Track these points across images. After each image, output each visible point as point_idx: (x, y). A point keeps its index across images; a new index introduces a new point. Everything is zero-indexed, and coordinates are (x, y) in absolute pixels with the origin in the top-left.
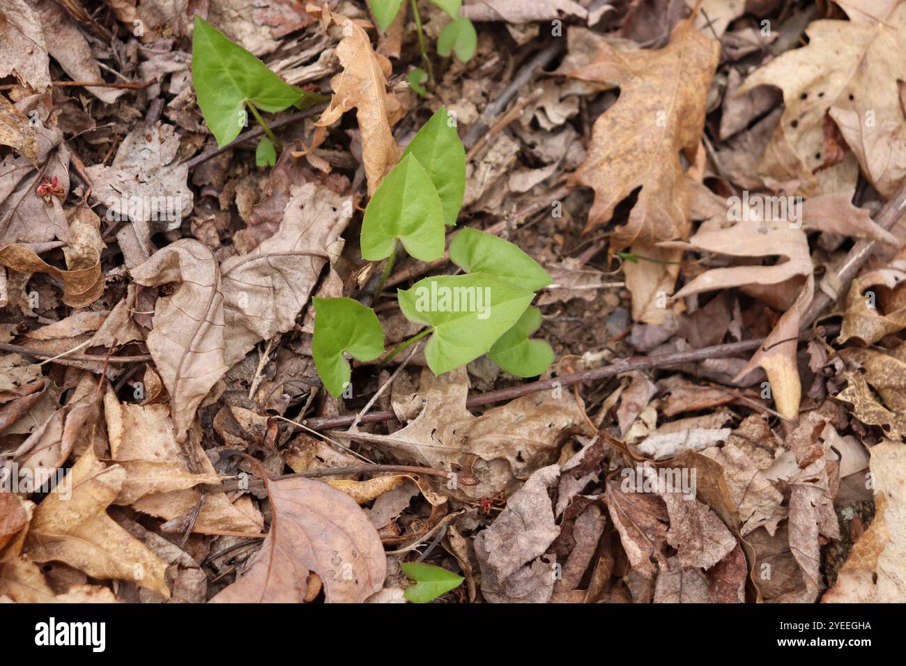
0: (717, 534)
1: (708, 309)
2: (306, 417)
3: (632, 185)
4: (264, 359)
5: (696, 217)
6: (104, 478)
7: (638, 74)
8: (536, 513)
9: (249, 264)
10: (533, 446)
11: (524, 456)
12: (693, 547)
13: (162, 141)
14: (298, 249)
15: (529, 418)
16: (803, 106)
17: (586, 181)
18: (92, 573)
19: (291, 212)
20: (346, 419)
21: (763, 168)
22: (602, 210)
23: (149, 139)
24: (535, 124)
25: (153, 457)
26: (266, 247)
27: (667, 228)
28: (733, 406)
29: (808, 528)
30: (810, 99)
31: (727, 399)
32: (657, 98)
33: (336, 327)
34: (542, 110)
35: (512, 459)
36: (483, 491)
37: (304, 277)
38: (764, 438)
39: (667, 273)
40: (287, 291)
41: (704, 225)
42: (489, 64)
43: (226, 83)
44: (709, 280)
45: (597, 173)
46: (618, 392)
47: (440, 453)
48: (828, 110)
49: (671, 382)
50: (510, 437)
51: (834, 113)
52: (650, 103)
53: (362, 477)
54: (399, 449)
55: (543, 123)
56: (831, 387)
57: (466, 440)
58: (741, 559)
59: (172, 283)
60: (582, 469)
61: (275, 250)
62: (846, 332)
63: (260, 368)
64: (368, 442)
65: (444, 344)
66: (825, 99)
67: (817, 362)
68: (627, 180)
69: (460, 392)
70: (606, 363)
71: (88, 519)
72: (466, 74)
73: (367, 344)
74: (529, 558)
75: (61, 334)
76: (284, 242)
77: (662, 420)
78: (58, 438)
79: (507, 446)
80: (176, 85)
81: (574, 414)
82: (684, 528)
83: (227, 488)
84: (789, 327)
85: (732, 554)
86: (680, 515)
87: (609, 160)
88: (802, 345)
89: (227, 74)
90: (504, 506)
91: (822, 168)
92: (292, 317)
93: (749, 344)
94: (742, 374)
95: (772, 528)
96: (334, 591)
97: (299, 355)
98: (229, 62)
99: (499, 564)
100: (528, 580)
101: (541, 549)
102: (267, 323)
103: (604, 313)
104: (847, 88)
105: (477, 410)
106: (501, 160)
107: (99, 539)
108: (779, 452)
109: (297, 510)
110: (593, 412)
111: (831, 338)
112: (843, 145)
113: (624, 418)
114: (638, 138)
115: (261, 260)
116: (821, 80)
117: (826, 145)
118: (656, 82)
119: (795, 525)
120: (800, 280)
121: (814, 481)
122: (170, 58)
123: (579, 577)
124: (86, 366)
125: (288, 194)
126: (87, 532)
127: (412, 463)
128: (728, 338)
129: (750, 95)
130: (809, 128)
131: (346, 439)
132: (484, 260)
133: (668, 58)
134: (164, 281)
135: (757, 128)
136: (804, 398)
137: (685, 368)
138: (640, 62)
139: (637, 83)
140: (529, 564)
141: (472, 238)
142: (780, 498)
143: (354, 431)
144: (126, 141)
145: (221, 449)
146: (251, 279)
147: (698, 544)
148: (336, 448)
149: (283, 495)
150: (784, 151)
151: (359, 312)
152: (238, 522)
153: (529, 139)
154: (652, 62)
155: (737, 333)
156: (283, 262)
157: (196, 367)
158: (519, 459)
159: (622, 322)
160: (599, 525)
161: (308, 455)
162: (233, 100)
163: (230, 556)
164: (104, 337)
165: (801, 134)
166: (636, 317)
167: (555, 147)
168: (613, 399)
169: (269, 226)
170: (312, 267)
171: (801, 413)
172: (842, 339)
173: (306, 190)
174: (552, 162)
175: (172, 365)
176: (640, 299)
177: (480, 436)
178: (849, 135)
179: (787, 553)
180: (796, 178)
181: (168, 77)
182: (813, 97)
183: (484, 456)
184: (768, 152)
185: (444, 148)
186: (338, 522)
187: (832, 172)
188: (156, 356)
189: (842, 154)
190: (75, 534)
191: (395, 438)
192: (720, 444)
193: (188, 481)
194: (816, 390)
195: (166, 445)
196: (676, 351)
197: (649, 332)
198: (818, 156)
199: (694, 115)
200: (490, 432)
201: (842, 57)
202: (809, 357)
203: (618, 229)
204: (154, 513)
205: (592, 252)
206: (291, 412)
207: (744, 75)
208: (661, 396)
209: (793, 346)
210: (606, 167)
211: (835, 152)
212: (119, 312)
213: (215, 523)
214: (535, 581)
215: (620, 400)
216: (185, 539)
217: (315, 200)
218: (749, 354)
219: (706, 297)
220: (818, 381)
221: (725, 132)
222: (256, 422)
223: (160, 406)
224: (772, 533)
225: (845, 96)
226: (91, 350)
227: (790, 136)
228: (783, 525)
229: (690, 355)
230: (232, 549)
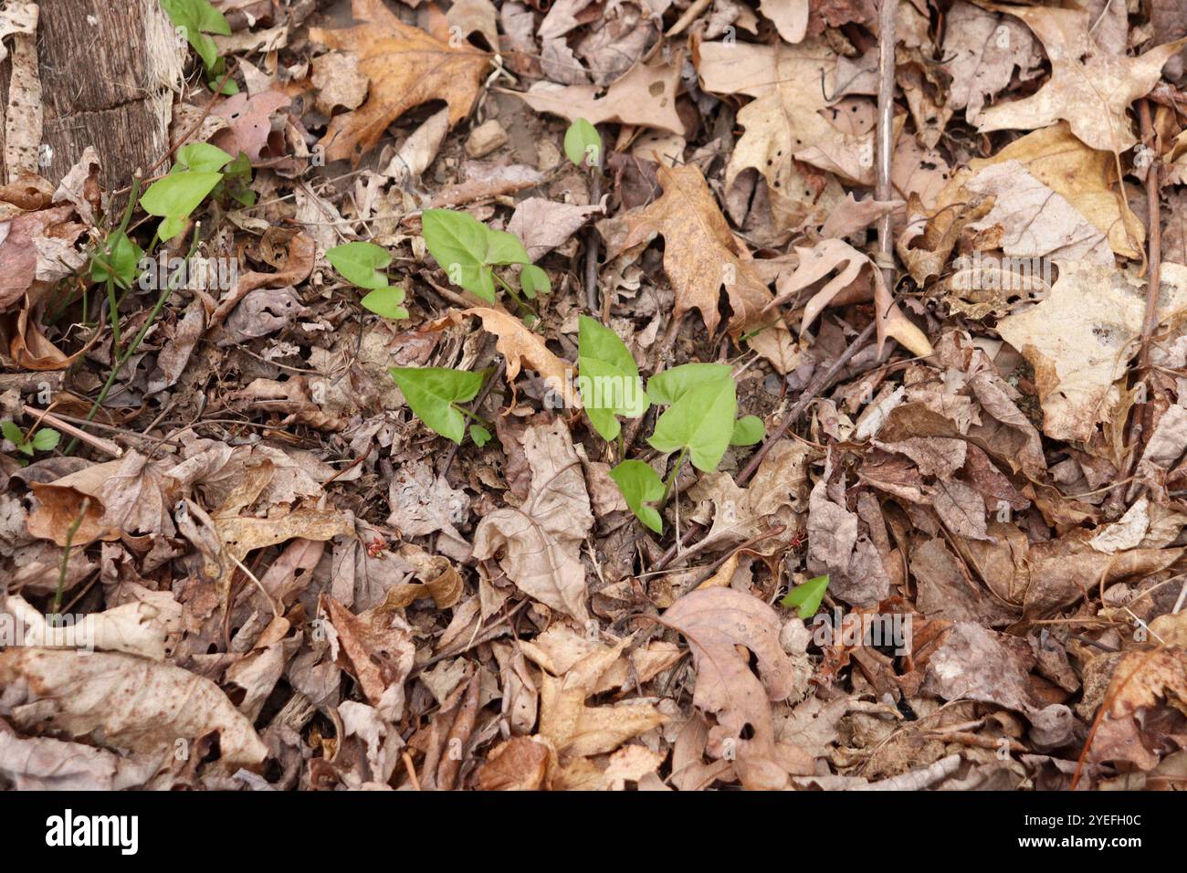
0: (950, 447)
1: (823, 332)
2: (646, 569)
3: (717, 288)
4: (592, 552)
5: (768, 283)
6: (568, 685)
7: (664, 218)
8: (831, 517)
9: (539, 499)
10: (795, 485)
11: (794, 495)
12: (942, 466)
13: (413, 475)
14: (557, 470)
15: (777, 472)
16: (774, 169)
17: (688, 306)
18: (607, 749)
19: (531, 455)
20: (671, 550)
21: (780, 226)
22: (711, 317)
23: (403, 481)
24: (623, 299)
25: (578, 657)
26: (536, 485)
27: (759, 298)
28: (888, 378)
29: (1000, 399)
30: (774, 161)
31: (882, 374)
32: (688, 223)
33: (630, 486)
34: (620, 288)
35: (788, 503)
36: (786, 536)
37: (575, 483)
38: (926, 376)
39: (778, 330)
40: (572, 502)
41: (778, 282)
42: (564, 284)
43: (432, 401)
44: (813, 308)
45: (691, 296)
46: (815, 419)
47: (747, 525)
48: (793, 157)
49: (839, 392)
50: (777, 490)
51: (799, 156)
52: (686, 229)
53: (713, 573)
54: (720, 541)
55: (628, 295)
56: (940, 315)
57: (752, 511)
58: (976, 450)
59: (501, 547)
60: (835, 476)
61: (544, 481)
62: (920, 279)
63: (594, 560)
64: (697, 552)
65: (703, 450)
66: (783, 155)
67: (919, 308)
68: (711, 287)
69: (727, 479)
70: (789, 410)
71: (578, 719)
72: (553, 303)
73: (652, 488)
74: (852, 545)
75: (459, 629)
76: (544, 474)
77: (854, 418)
78: (520, 684)
79: (779, 496)
80: (384, 440)
81: (801, 449)
82: (927, 459)
83: (637, 643)
84: (884, 299)
85: (968, 451)
86: (918, 453)
87: (691, 282)
88: (902, 305)
89: (429, 394)
90: (807, 536)
91: (818, 197)
92: (589, 513)
93: (868, 331)
94: (880, 350)
95: (977, 421)
96: (757, 645)
97: (611, 533)
98: (426, 384)
99: (837, 562)
100: (861, 560)
101: (854, 535)
102: (577, 528)
103: (760, 385)
104: (792, 138)
105: (744, 485)
106: (625, 333)
107: (595, 726)
108: (942, 376)
109: (692, 619)
110: (809, 438)
111: (914, 288)
112: (819, 171)
113: (833, 431)
114: (697, 256)
115: (544, 491)
116: (772, 144)
117: (809, 181)
118: (680, 215)
119: (990, 405)
120: (866, 268)
121: (981, 368)
122: (367, 427)
123: (887, 542)
124: (491, 636)
125: (520, 445)
126: (583, 728)
127: (735, 545)
128: (850, 340)
129: (735, 187)
130: (788, 180)
131: (682, 561)
132: (678, 388)
133: (673, 196)
134: (494, 550)
135: (755, 206)
136: (928, 336)
137: (842, 377)
138: (658, 211)
139: (669, 223)
140: (855, 550)
141: (659, 383)
142: (968, 399)
143: (684, 552)
144: (391, 492)
145: (612, 625)
146: (547, 509)
147: (944, 462)
148: (679, 573)
149: (676, 618)
150: (787, 204)
151: (635, 468)
152: (662, 659)
153: (626, 311)
154: (666, 206)
155: (853, 333)
156: (557, 483)
157: (565, 578)
158: (793, 499)
159: (775, 382)
160: (874, 500)
161: (666, 591)
162: (443, 409)
163: (673, 683)
164: (488, 609)
165: (786, 188)
166: (782, 372)
167: (647, 303)
168: (815, 425)
169: (523, 475)
170: (575, 474)
171: (934, 347)
172: (921, 284)
173: (528, 436)
174: (654, 313)
175: (547, 591)
176: (775, 359)
177: (758, 502)
178: (819, 162)
179: (1000, 424)
180: (806, 216)
181: (375, 439)
182: (775, 159)
183: (770, 512)
184: (776, 213)
185: (599, 341)
186: (723, 606)
187: (824, 197)
188: (532, 593)
189: (824, 180)
190: (577, 735)
191: (713, 535)
192: (904, 398)
193: (615, 654)
194: (932, 324)
195: (579, 645)
196: (825, 370)
197: (800, 373)
198: (807, 193)
199: (717, 218)
200: (762, 495)
201: (772, 122)
202: (911, 308)
203: (731, 320)
204: (607, 688)
205: (724, 349)
206: (637, 570)
207: (720, 178)
208: (841, 404)
209: (895, 308)
210: (693, 288)
211: (819, 181)
212: (484, 589)
213: (647, 671)
214: (866, 559)
215: (820, 423)
216: (640, 691)
217: (538, 437)
218: (873, 337)
219: (815, 327)
220: (929, 318)
221: (739, 221)
222: (622, 588)
223: (557, 623)
224: (980, 424)
225: (794, 143)
226: (486, 624)
227: (782, 192)
228: (983, 413)
229: (840, 362)
230: (670, 679)
